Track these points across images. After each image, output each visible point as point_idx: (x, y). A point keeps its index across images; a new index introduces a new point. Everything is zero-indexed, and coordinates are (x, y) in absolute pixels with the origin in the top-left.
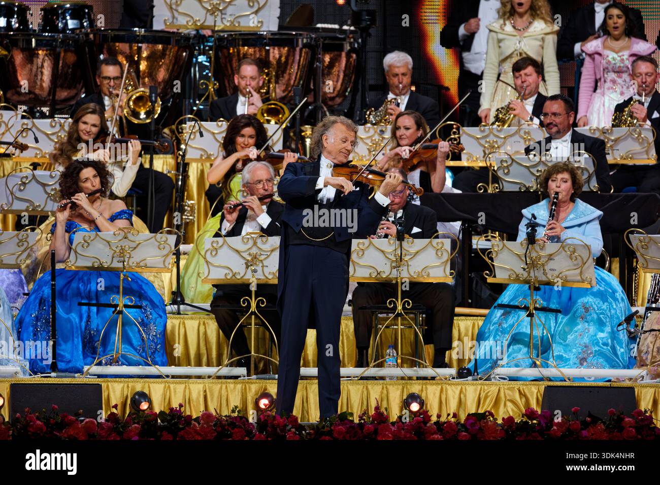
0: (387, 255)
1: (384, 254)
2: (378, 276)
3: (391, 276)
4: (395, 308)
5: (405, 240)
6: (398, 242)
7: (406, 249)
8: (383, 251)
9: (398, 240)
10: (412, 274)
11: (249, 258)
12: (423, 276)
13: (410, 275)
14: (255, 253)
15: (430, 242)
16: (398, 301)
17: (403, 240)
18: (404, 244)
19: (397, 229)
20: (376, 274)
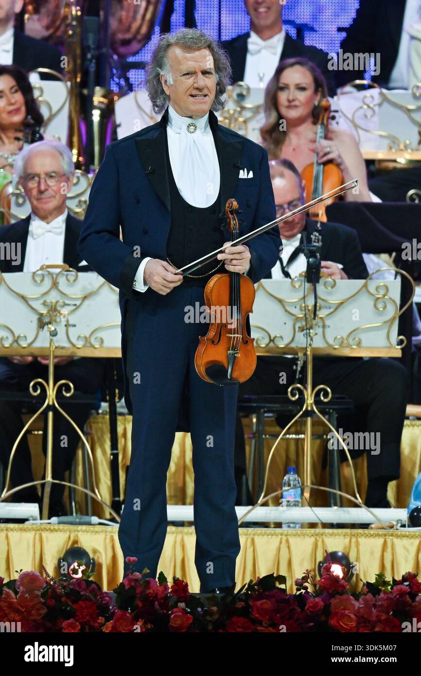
0: (288, 308)
1: (284, 307)
2: (272, 344)
3: (293, 345)
4: (301, 401)
5: (322, 281)
6: (308, 285)
7: (322, 297)
8: (280, 301)
9: (309, 281)
10: (331, 342)
11: (44, 311)
12: (349, 346)
13: (327, 342)
14: (54, 301)
15: (365, 286)
16: (306, 388)
17: (318, 282)
18: (320, 287)
19: (308, 262)
20: (267, 340)
